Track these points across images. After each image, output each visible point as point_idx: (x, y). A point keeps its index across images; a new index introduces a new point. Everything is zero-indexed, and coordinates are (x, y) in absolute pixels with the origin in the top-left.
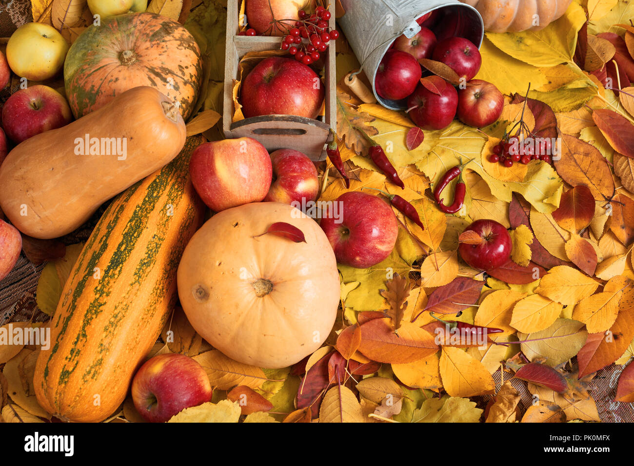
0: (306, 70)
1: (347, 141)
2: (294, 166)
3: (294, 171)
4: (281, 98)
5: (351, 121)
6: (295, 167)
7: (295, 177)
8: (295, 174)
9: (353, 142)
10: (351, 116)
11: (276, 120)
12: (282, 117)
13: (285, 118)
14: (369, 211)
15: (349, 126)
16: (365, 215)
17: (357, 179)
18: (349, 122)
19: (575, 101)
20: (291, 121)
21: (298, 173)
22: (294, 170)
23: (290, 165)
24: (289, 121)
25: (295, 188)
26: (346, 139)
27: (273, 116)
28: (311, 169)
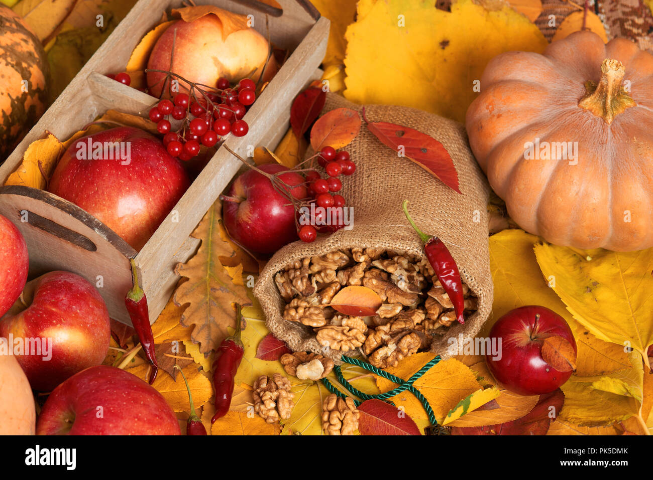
0: (161, 162)
1: (186, 314)
2: (62, 297)
3: (55, 304)
4: (93, 183)
5: (213, 289)
6: (62, 300)
7: (52, 315)
8: (54, 309)
9: (196, 322)
10: (217, 283)
11: (46, 202)
12: (59, 202)
13: (60, 205)
14: (116, 400)
15: (206, 295)
16: (105, 401)
17: (173, 374)
18: (209, 289)
19: (601, 416)
20: (69, 212)
21: (60, 310)
22: (57, 303)
23: (56, 294)
24: (66, 211)
25: (42, 330)
26: (187, 310)
27: (46, 194)
28: (91, 318)
